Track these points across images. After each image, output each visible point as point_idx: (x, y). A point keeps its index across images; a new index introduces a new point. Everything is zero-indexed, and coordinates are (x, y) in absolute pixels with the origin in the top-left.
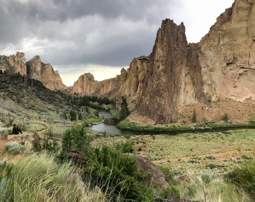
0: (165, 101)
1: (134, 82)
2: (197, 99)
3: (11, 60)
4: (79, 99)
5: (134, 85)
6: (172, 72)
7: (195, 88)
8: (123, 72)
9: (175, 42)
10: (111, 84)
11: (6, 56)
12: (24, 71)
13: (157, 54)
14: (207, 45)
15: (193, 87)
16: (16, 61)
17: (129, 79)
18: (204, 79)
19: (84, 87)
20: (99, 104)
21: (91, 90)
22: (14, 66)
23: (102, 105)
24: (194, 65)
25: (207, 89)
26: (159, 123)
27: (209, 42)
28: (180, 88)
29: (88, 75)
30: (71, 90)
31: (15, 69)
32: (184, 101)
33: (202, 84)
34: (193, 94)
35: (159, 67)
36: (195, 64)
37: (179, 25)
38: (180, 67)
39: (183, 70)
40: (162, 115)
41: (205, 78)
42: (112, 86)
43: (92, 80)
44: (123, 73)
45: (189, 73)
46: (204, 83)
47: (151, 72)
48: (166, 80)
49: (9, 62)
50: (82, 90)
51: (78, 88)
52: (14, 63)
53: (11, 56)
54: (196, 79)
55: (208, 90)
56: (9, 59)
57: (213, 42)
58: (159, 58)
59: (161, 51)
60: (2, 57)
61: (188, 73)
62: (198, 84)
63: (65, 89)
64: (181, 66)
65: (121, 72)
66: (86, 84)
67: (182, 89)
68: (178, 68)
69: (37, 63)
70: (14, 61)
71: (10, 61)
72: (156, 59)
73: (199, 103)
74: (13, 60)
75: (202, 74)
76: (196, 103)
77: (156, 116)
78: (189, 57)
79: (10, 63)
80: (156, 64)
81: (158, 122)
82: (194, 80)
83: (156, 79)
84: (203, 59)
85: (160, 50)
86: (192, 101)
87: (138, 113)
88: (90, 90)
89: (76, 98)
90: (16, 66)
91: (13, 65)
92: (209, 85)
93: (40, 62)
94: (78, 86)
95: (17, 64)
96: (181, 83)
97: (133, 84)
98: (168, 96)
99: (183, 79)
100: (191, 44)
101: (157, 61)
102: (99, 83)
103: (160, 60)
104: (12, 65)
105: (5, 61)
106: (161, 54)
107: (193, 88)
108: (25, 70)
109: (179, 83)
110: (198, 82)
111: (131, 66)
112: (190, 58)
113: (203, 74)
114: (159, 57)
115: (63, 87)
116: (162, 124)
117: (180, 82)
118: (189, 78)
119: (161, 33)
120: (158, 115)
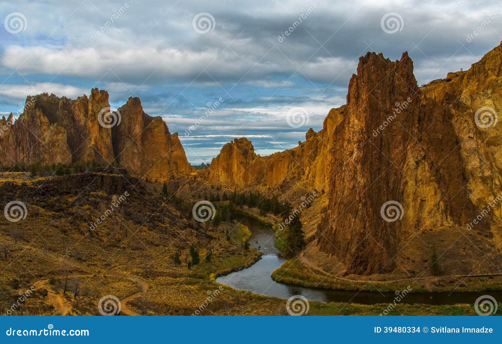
0: (365, 225)
1: (329, 165)
2: (449, 216)
3: (80, 110)
4: (221, 198)
5: (330, 170)
6: (381, 162)
7: (444, 190)
8: (311, 137)
9: (387, 98)
10: (288, 164)
11: (70, 99)
12: (105, 137)
13: (349, 128)
14: (479, 85)
15: (439, 188)
16: (90, 113)
17: (321, 154)
18: (469, 167)
19: (234, 172)
20: (261, 212)
21: (248, 177)
22: (85, 126)
23: (266, 214)
24: (440, 137)
25: (481, 190)
26: (354, 273)
27: (482, 78)
28: (403, 193)
29: (240, 142)
30: (205, 178)
31: (87, 132)
32: (417, 223)
33: (464, 179)
34: (439, 204)
35: (352, 153)
36: (441, 135)
37: (397, 61)
38: (401, 148)
39: (409, 153)
40: (358, 255)
41: (473, 163)
42: (288, 167)
43: (248, 154)
44: (311, 139)
45: (424, 158)
46: (471, 177)
47: (340, 161)
48: (365, 180)
49: (76, 114)
50: (228, 178)
51: (220, 173)
52: (85, 118)
53: (79, 98)
54: (444, 168)
55: (483, 193)
56: (74, 107)
57: (494, 77)
58: (351, 136)
59: (356, 121)
60: (61, 102)
61: (422, 159)
62: (450, 181)
63: (193, 176)
64: (404, 145)
65: (307, 137)
66: (237, 164)
67: (409, 195)
68: (396, 150)
69: (134, 116)
70: (86, 111)
71: (77, 112)
72: (347, 137)
73: (457, 226)
74: (83, 110)
75: (464, 154)
76: (448, 225)
77: (348, 256)
78: (425, 122)
79: (77, 118)
80: (346, 147)
81: (353, 270)
82: (441, 171)
83: (348, 176)
84: (466, 121)
85: (355, 118)
86: (437, 221)
87: (319, 246)
88: (246, 177)
89: (215, 197)
90: (90, 124)
91: (82, 123)
92: (484, 180)
93: (141, 112)
94: (221, 169)
95: (92, 121)
96: (406, 183)
97: (328, 169)
98: (371, 214)
99: (409, 173)
100: (455, 73)
101: (349, 141)
102: (264, 160)
103: (353, 139)
104: (80, 121)
105: (66, 112)
106: (356, 127)
107: (439, 191)
108: (108, 134)
109: (400, 183)
110: (450, 176)
111: (326, 126)
112: (427, 124)
113: (467, 154)
114: (351, 134)
115: (187, 170)
116: (359, 274)
117: (403, 181)
118: (427, 168)
119: (357, 83)
120: (351, 255)
